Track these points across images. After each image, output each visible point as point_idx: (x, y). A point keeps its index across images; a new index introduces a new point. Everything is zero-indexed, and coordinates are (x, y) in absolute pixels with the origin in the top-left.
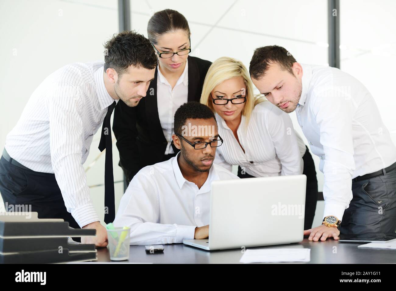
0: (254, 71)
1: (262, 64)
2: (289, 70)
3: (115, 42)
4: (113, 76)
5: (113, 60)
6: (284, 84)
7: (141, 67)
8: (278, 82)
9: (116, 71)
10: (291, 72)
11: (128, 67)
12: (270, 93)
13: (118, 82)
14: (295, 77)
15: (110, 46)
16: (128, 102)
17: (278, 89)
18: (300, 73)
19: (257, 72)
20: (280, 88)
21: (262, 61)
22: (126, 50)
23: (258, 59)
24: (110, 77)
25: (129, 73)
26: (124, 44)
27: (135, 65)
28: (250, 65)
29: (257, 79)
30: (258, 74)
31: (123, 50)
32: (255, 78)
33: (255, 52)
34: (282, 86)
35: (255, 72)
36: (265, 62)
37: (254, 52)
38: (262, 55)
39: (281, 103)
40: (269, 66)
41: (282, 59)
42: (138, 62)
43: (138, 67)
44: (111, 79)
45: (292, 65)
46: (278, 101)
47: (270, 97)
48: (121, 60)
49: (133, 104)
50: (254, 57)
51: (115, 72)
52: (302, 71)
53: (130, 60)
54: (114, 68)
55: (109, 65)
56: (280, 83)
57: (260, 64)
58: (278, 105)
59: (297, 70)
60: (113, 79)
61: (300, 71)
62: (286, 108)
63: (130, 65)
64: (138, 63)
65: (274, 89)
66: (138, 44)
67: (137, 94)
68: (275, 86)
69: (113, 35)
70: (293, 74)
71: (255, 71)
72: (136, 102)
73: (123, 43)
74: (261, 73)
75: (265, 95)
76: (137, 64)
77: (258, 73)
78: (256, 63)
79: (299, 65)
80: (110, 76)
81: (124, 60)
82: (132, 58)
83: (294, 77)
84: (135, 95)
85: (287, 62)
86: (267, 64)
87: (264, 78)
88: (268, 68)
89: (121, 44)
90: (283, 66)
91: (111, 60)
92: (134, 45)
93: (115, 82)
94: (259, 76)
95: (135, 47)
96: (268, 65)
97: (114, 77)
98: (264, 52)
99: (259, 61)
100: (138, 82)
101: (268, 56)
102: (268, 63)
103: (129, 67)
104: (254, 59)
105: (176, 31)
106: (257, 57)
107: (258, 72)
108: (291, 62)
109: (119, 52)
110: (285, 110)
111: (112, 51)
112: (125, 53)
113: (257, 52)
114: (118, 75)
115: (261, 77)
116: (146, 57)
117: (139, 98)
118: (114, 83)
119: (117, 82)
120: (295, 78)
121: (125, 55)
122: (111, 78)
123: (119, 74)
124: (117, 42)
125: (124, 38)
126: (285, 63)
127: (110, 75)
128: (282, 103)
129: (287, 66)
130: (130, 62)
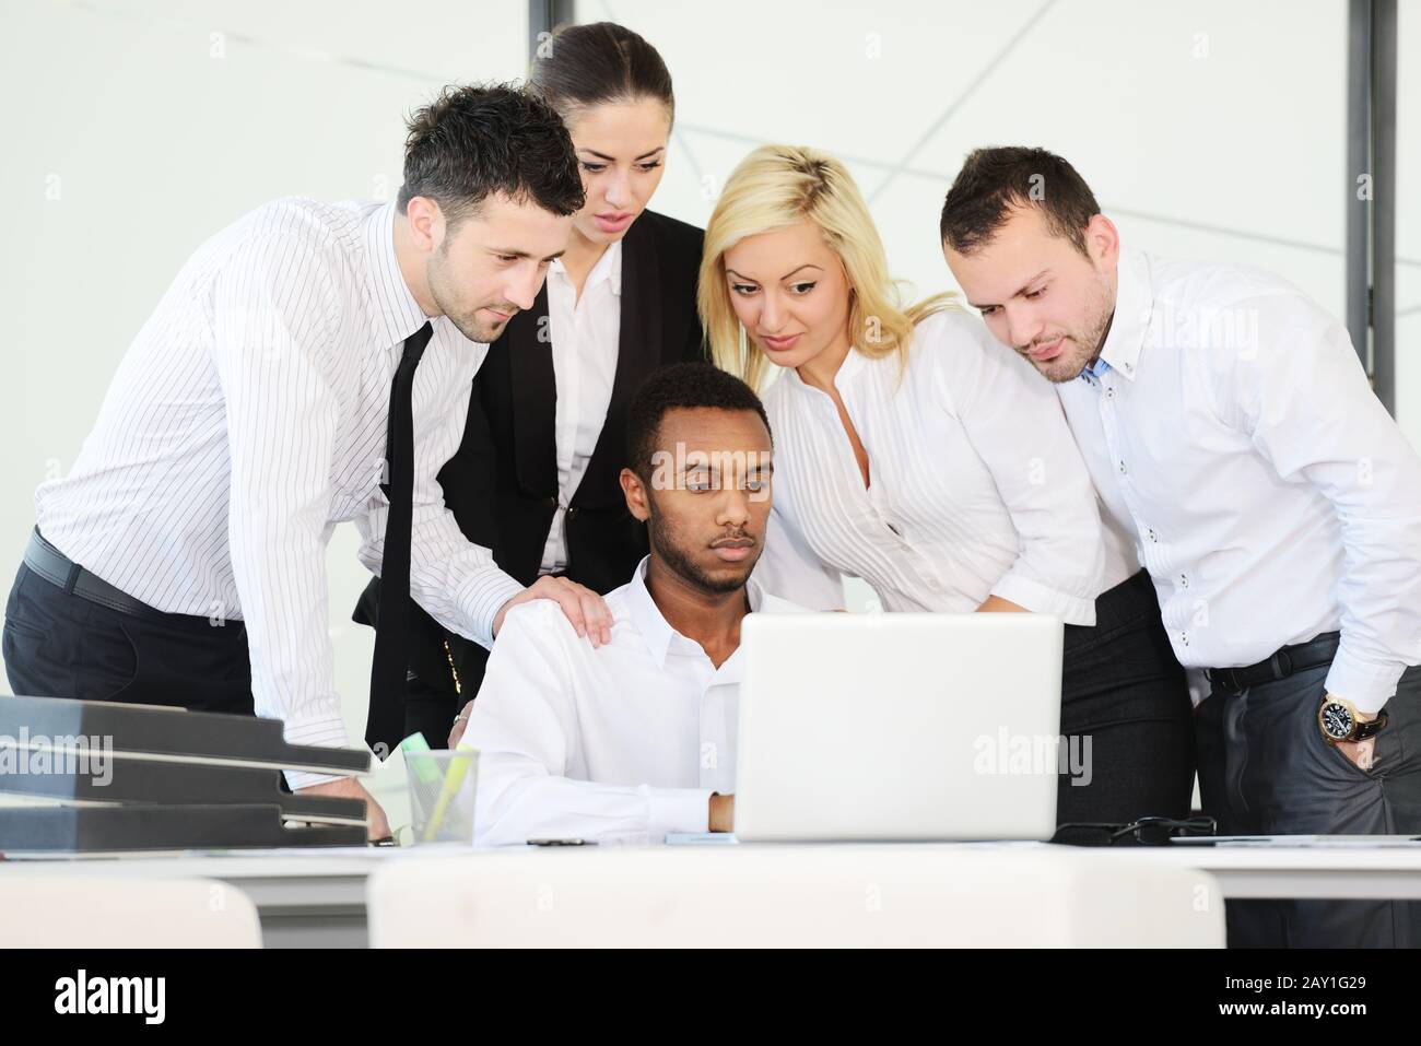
0: (957, 223)
1: (987, 205)
2: (1074, 238)
3: (450, 112)
4: (429, 226)
5: (435, 169)
6: (1052, 281)
7: (529, 201)
8: (1035, 272)
9: (442, 208)
10: (1080, 244)
11: (485, 197)
12: (1001, 306)
13: (445, 248)
14: (1091, 262)
15: (429, 122)
16: (467, 323)
17: (1028, 296)
18: (1109, 253)
19: (967, 229)
20: (1036, 293)
21: (990, 195)
22: (486, 139)
23: (976, 183)
24: (419, 228)
25: (485, 219)
26: (478, 118)
27: (510, 192)
28: (947, 203)
29: (964, 253)
30: (970, 236)
31: (475, 140)
32: (956, 249)
33: (970, 161)
34: (1044, 289)
35: (959, 227)
36: (997, 199)
37: (966, 159)
38: (990, 174)
39: (1035, 342)
40: (1009, 214)
41: (1055, 198)
42: (521, 184)
43: (521, 200)
44: (422, 236)
45: (1087, 223)
46: (1024, 335)
47: (996, 321)
48: (466, 169)
49: (485, 332)
50: (964, 176)
51: (438, 210)
52: (1116, 245)
53: (495, 173)
54: (437, 199)
55: (420, 187)
56: (1039, 277)
57: (981, 204)
58: (1023, 351)
59: (1102, 242)
60: (429, 236)
61: (1111, 244)
62: (1051, 360)
63: (494, 191)
64: (520, 187)
65: (1017, 294)
66: (527, 124)
67: (503, 296)
68: (1019, 286)
69: (440, 90)
70: (1087, 255)
71: (960, 225)
72: (495, 326)
73: (476, 114)
74: (982, 233)
75: (983, 313)
76: (517, 192)
77: (971, 233)
78: (968, 198)
79: (1108, 225)
80: (417, 226)
81: (474, 173)
82: (500, 168)
83: (1089, 266)
84: (497, 299)
85: (1071, 212)
86: (1002, 204)
87: (987, 251)
88: (1007, 219)
89: (470, 119)
90: (1055, 223)
91: (428, 170)
92: (511, 125)
93: (435, 247)
94: (972, 242)
95: (516, 132)
96: (1006, 209)
97: (432, 231)
98: (999, 164)
99: (979, 193)
100: (514, 257)
101: (1011, 182)
102: (1006, 203)
103: (489, 198)
104: (961, 183)
105: (639, 101)
106: (975, 180)
107: (969, 230)
108: (1083, 213)
109: (461, 143)
110: (1045, 367)
111: (435, 140)
112: (482, 149)
113: (976, 162)
114: (448, 224)
115: (977, 248)
116: (550, 171)
117: (505, 312)
118: (431, 249)
119: (441, 247)
120: (1091, 270)
121: (480, 157)
122: (422, 231)
123: (452, 222)
124: (454, 110)
125: (480, 100)
126: (1065, 214)
127: (419, 219)
128: (1039, 345)
129: (1070, 222)
130: (496, 181)
